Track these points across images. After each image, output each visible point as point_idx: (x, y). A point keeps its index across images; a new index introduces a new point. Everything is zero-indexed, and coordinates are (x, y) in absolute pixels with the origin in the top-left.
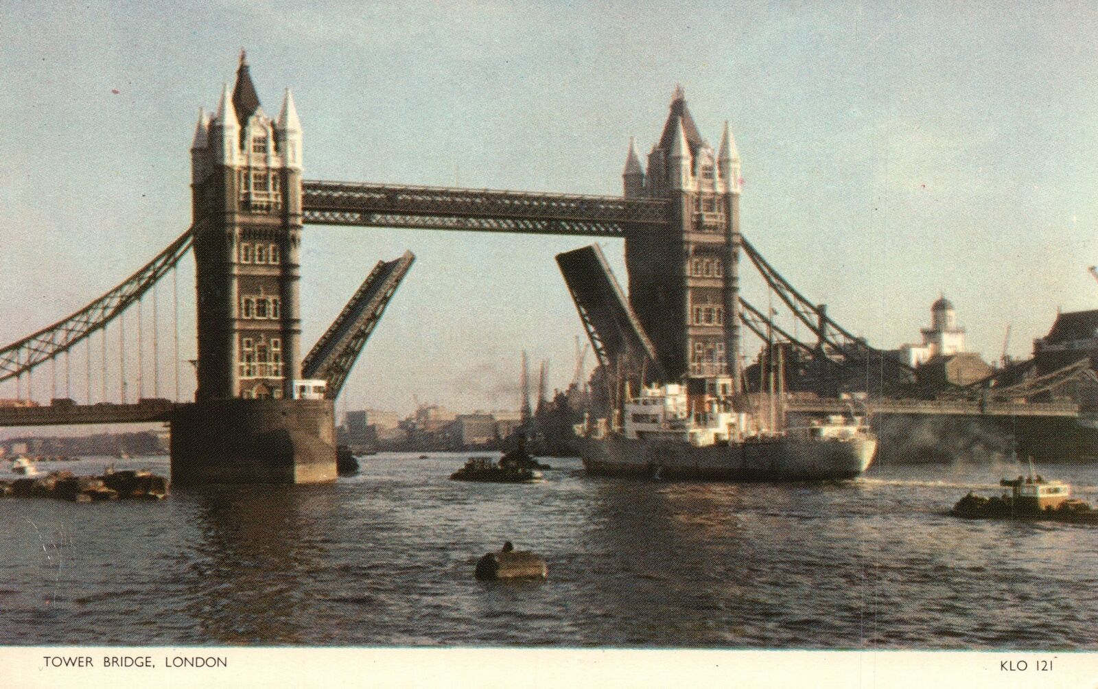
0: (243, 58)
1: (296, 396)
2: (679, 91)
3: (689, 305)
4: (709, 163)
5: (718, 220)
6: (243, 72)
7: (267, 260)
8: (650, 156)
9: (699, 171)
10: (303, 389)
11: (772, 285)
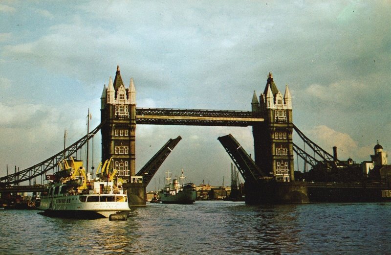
0: (118, 68)
1: (132, 182)
2: (270, 75)
3: (274, 148)
4: (281, 99)
5: (284, 119)
6: (118, 73)
7: (124, 135)
8: (260, 97)
9: (277, 102)
10: (134, 179)
11: (305, 141)
